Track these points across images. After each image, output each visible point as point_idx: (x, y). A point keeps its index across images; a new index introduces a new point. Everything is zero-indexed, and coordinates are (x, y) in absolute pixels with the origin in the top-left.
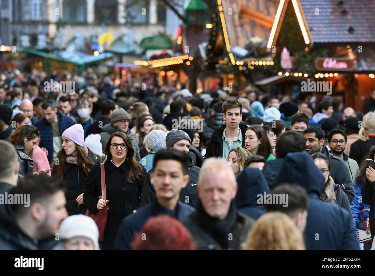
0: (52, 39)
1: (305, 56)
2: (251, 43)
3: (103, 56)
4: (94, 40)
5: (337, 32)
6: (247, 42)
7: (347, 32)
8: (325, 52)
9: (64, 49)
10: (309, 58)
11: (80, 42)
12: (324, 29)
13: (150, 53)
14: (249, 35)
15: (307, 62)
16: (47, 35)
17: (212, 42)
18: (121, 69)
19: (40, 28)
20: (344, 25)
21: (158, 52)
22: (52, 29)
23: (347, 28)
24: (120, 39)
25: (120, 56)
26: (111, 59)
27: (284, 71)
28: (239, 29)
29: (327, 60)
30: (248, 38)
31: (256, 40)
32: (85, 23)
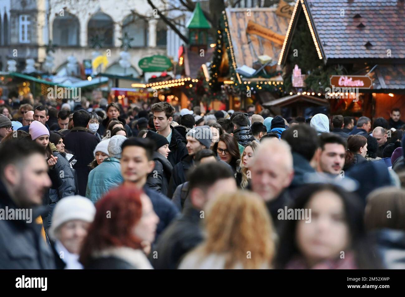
0: (41, 63)
1: (318, 74)
2: (259, 61)
3: (97, 81)
4: (87, 64)
5: (353, 48)
6: (256, 60)
7: (364, 48)
8: (340, 69)
9: (55, 74)
10: (323, 75)
11: (71, 67)
12: (340, 44)
13: (148, 76)
14: (257, 53)
15: (320, 80)
16: (36, 60)
17: (217, 61)
18: (117, 93)
19: (28, 52)
20: (361, 40)
21: (158, 74)
22: (42, 53)
23: (365, 43)
24: (116, 64)
25: (116, 80)
26: (106, 83)
27: (295, 90)
28: (246, 46)
29: (342, 77)
30: (256, 56)
31: (265, 58)
32: (77, 47)
